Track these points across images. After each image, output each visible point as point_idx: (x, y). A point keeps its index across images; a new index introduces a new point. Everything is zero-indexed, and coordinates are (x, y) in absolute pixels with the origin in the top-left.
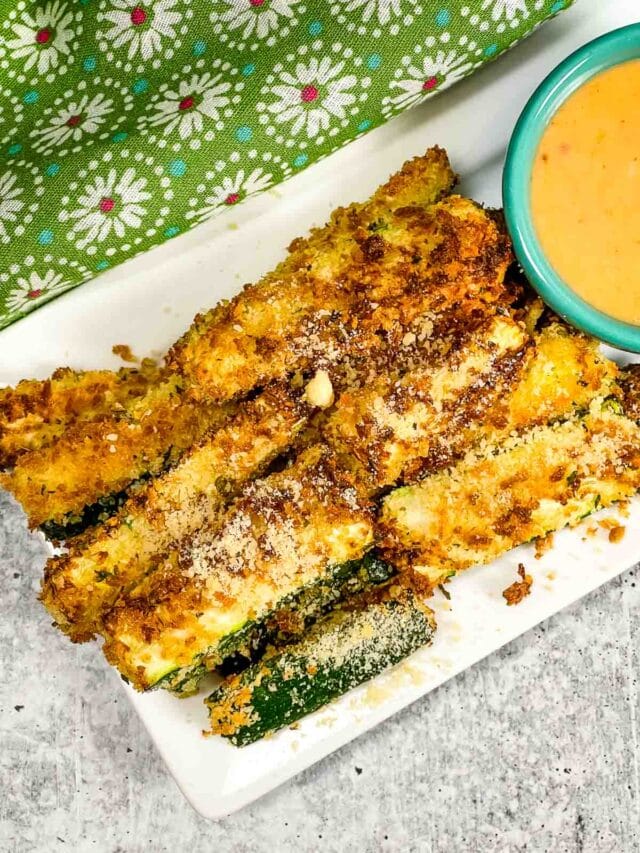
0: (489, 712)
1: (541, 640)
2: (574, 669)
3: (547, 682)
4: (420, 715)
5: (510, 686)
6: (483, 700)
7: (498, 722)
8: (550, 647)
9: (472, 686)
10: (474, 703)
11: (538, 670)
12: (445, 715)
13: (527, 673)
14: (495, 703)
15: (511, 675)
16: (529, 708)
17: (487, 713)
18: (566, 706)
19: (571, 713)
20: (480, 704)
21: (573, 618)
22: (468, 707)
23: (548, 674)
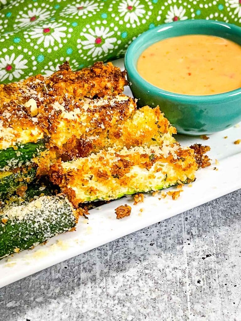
0: (108, 295)
1: (139, 265)
2: (156, 278)
3: (141, 283)
4: (68, 296)
5: (120, 284)
6: (104, 290)
7: (112, 300)
8: (144, 268)
9: (99, 284)
10: (99, 291)
11: (136, 278)
12: (82, 297)
13: (130, 279)
14: (111, 291)
15: (122, 279)
16: (130, 294)
17: (106, 297)
18: (151, 295)
19: (153, 297)
20: (103, 292)
21: (157, 256)
22: (96, 293)
23: (142, 280)
